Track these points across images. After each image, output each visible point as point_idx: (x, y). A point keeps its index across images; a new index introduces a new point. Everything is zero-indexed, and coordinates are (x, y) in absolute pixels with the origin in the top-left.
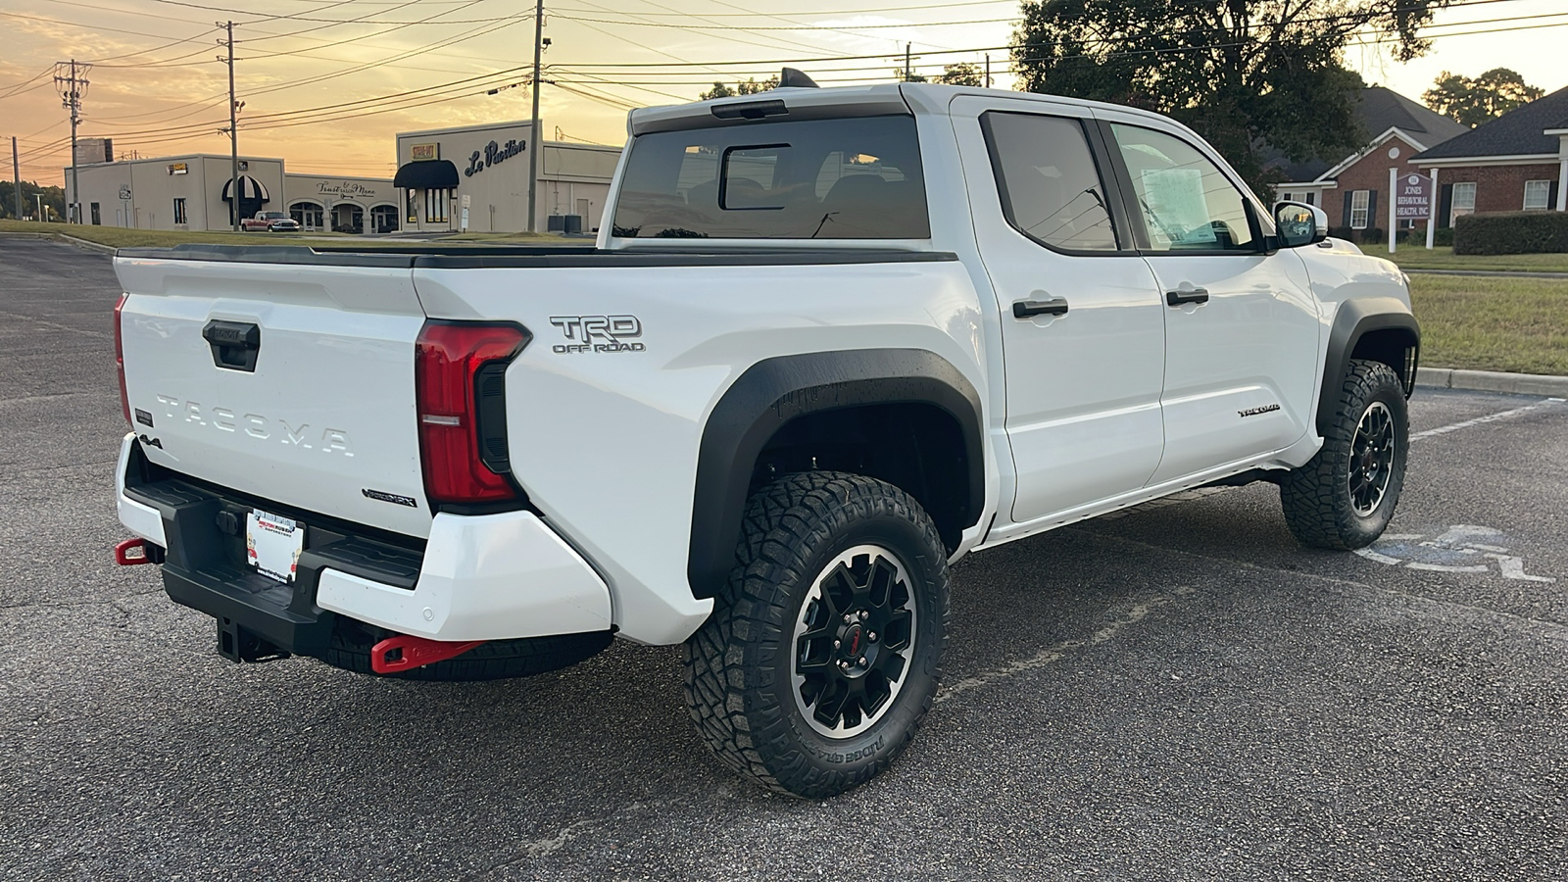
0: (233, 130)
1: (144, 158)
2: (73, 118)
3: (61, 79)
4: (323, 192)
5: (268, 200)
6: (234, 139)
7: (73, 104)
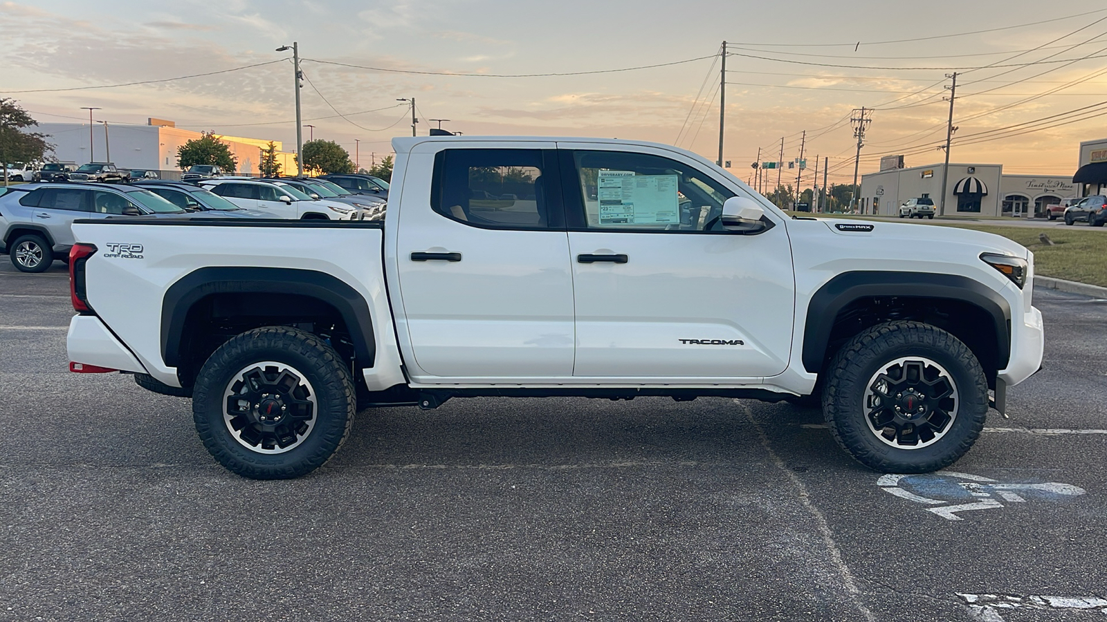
0: (948, 147)
1: (909, 167)
2: (859, 144)
3: (855, 120)
4: (1030, 187)
5: (986, 194)
6: (948, 153)
7: (861, 135)
